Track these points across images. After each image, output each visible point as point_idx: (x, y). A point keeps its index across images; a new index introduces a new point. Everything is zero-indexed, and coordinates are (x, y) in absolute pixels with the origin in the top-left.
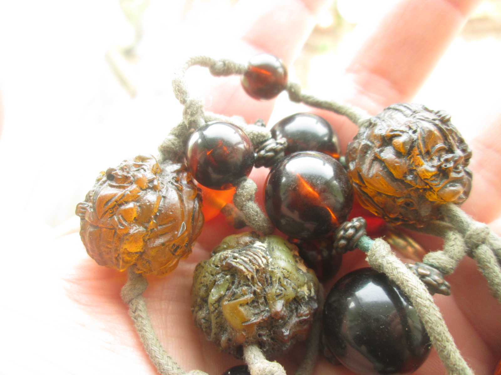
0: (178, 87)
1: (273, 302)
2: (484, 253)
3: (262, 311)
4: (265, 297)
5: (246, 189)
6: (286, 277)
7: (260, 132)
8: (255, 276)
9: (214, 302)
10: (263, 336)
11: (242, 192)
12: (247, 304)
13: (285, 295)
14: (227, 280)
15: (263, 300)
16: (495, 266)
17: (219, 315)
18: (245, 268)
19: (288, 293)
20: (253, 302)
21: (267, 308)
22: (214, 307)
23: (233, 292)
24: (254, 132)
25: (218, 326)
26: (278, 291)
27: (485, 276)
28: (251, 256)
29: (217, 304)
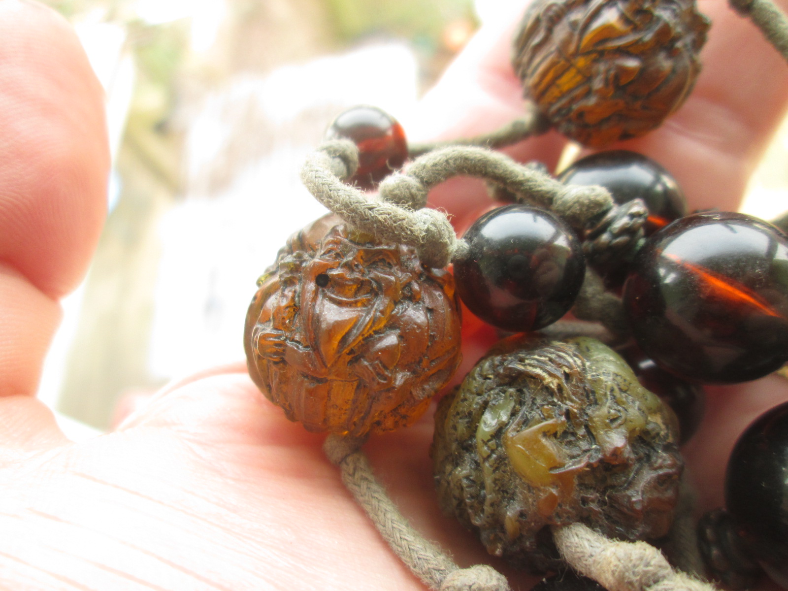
1: (605, 434)
3: (586, 452)
6: (622, 388)
7: (592, 198)
8: (565, 386)
9: (490, 438)
10: (591, 504)
12: (555, 435)
13: (626, 420)
14: (511, 396)
15: (584, 430)
17: (498, 464)
18: (545, 371)
19: (632, 417)
20: (565, 433)
21: (594, 447)
22: (488, 447)
23: (524, 417)
25: (497, 488)
26: (613, 411)
29: (493, 442)
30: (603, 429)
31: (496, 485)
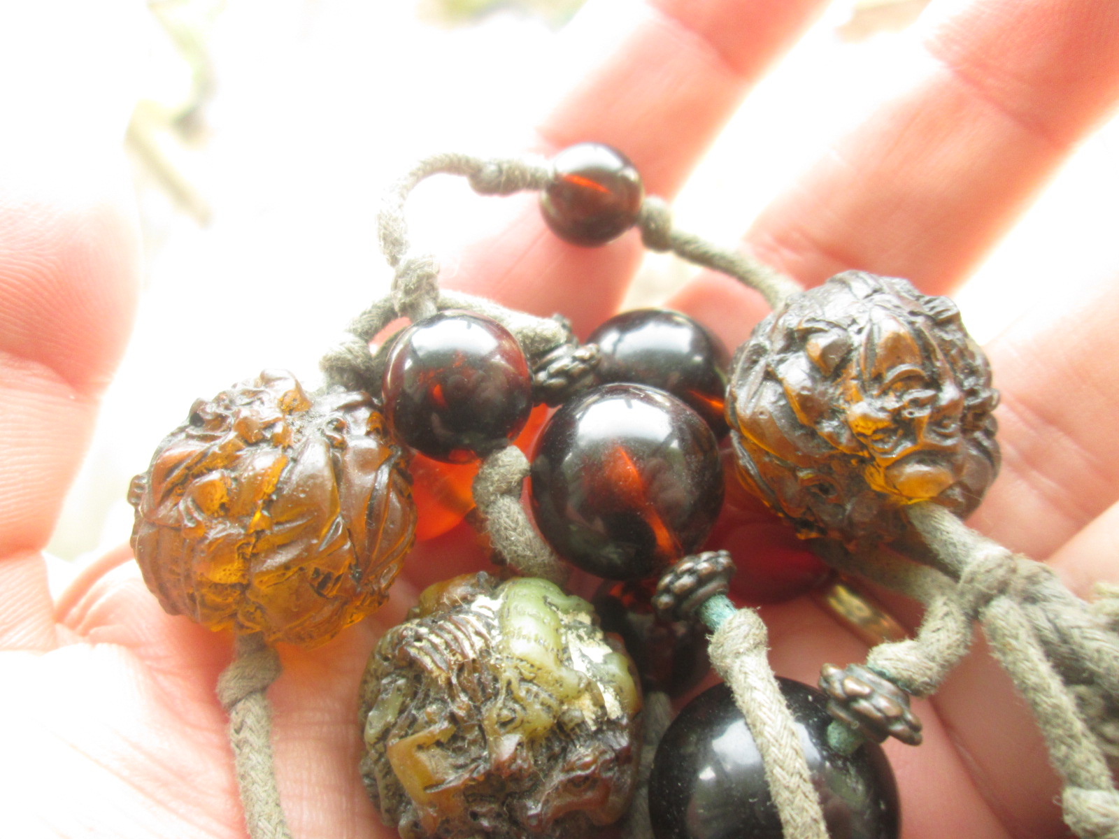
0: (385, 228)
1: (495, 739)
2: (1003, 616)
3: (474, 760)
4: (480, 727)
5: (500, 467)
6: (526, 677)
7: (538, 331)
8: (454, 681)
9: (375, 740)
10: (483, 819)
11: (490, 473)
12: (439, 744)
13: (522, 722)
14: (399, 689)
15: (476, 732)
16: (1029, 647)
17: (387, 770)
18: (433, 661)
19: (530, 718)
20: (454, 738)
21: (484, 753)
22: (376, 750)
23: (410, 717)
24: (525, 331)
25: (391, 793)
26: (505, 712)
27: (1007, 668)
28: (449, 632)
29: (380, 745)
30: (493, 735)
31: (389, 791)
